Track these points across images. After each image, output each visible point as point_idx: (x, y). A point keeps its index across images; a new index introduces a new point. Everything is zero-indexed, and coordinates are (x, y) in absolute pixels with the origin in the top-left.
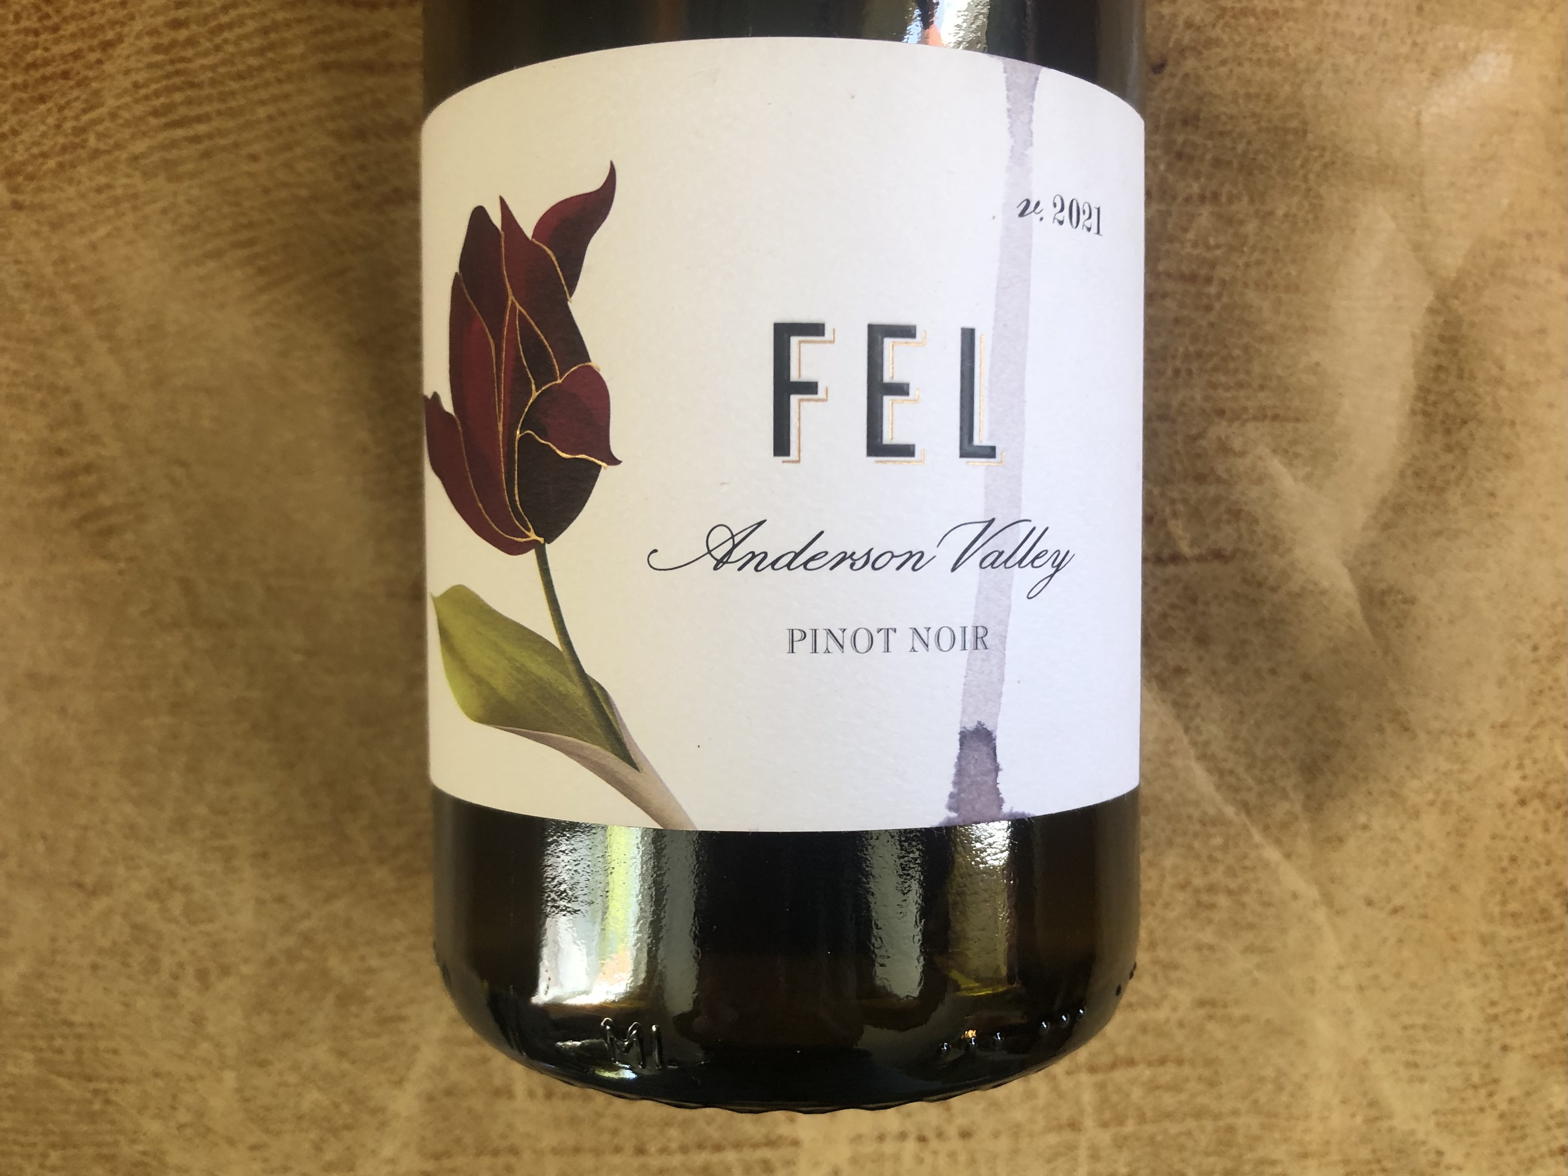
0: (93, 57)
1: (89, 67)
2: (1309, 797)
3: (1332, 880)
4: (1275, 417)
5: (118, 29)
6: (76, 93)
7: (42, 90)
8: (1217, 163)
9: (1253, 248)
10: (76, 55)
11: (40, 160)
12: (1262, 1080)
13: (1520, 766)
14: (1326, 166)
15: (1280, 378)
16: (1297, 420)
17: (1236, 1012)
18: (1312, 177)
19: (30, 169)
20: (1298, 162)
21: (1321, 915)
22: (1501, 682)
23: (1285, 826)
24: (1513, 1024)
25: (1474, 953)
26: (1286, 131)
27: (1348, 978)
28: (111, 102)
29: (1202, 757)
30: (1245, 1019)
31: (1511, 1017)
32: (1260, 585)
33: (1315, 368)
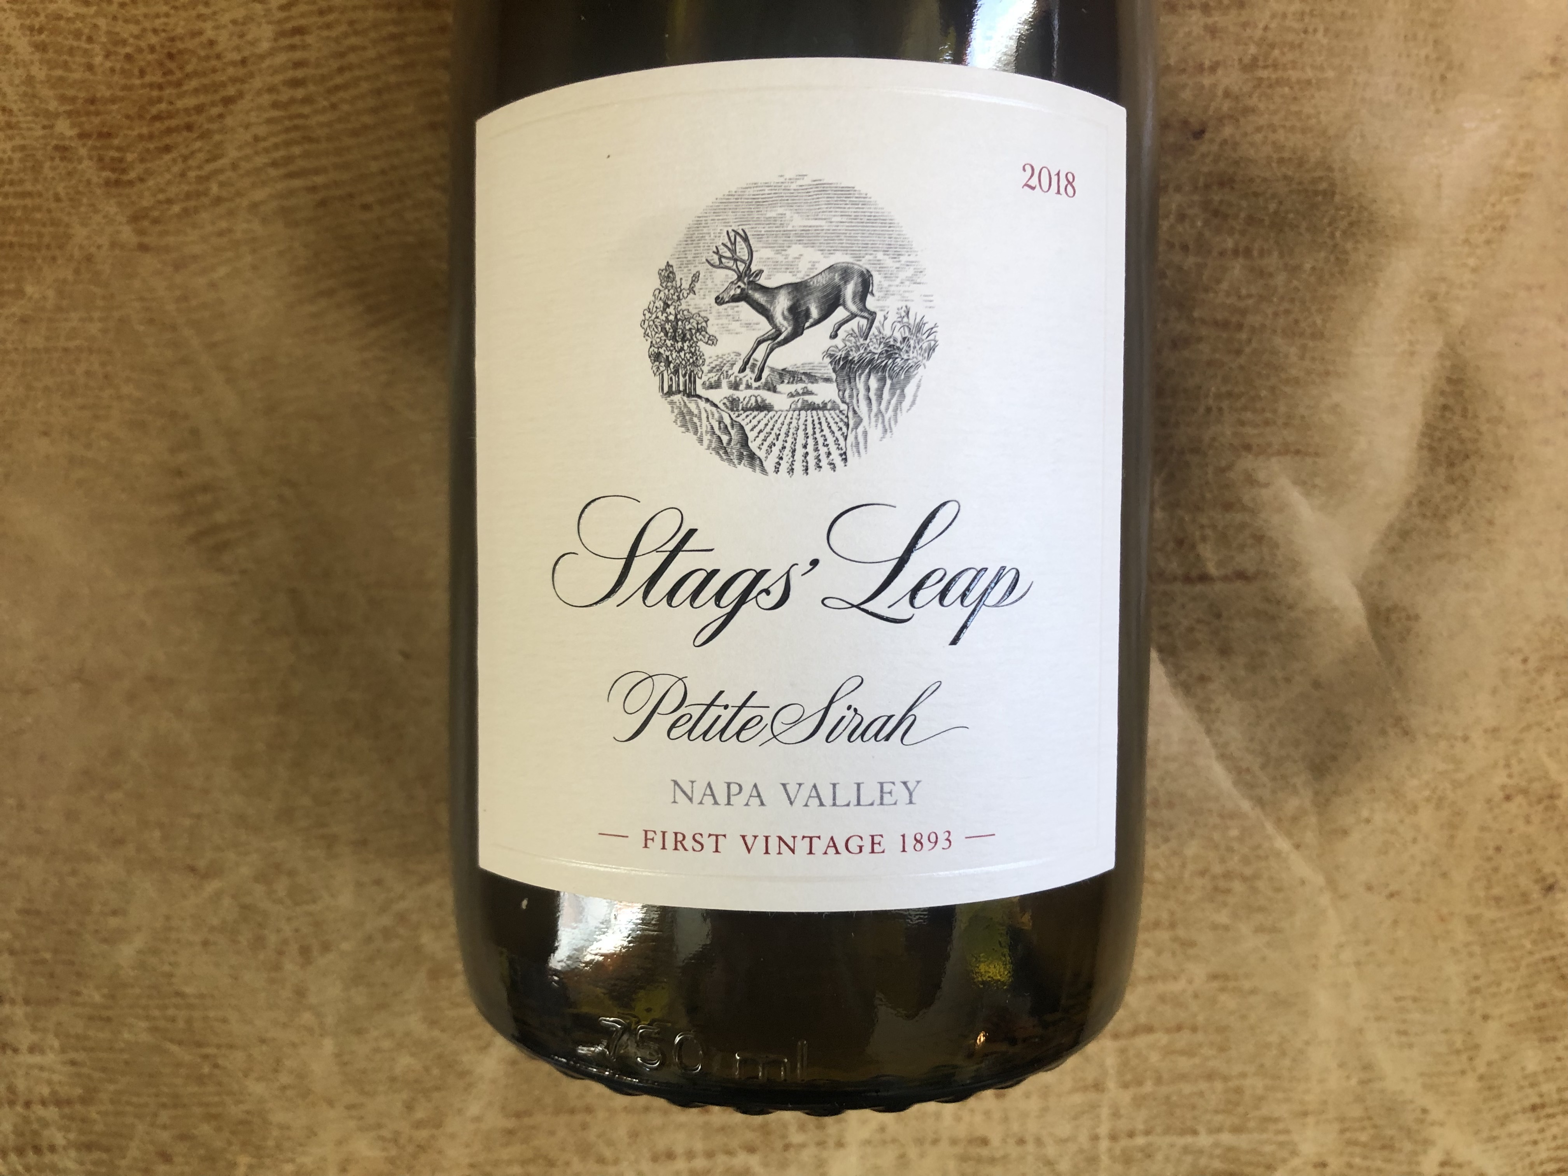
0: (215, 111)
1: (211, 120)
2: (1317, 793)
3: (1337, 868)
4: (1298, 452)
5: (238, 86)
6: (198, 144)
7: (167, 140)
8: (1251, 220)
9: (1282, 299)
10: (199, 109)
11: (166, 206)
12: (1268, 1046)
13: (1508, 766)
14: (1351, 224)
15: (1303, 417)
16: (1317, 454)
17: (1247, 985)
18: (1338, 234)
19: (156, 214)
20: (1326, 221)
21: (1325, 900)
22: (1494, 691)
23: (1295, 819)
24: (1494, 995)
25: (1460, 933)
26: (1316, 193)
27: (1347, 955)
28: (233, 154)
29: (1223, 757)
30: (1253, 992)
31: (1494, 989)
32: (1278, 602)
33: (1335, 409)
